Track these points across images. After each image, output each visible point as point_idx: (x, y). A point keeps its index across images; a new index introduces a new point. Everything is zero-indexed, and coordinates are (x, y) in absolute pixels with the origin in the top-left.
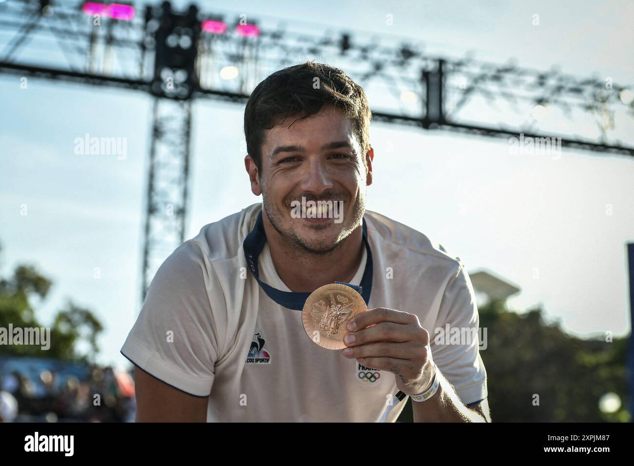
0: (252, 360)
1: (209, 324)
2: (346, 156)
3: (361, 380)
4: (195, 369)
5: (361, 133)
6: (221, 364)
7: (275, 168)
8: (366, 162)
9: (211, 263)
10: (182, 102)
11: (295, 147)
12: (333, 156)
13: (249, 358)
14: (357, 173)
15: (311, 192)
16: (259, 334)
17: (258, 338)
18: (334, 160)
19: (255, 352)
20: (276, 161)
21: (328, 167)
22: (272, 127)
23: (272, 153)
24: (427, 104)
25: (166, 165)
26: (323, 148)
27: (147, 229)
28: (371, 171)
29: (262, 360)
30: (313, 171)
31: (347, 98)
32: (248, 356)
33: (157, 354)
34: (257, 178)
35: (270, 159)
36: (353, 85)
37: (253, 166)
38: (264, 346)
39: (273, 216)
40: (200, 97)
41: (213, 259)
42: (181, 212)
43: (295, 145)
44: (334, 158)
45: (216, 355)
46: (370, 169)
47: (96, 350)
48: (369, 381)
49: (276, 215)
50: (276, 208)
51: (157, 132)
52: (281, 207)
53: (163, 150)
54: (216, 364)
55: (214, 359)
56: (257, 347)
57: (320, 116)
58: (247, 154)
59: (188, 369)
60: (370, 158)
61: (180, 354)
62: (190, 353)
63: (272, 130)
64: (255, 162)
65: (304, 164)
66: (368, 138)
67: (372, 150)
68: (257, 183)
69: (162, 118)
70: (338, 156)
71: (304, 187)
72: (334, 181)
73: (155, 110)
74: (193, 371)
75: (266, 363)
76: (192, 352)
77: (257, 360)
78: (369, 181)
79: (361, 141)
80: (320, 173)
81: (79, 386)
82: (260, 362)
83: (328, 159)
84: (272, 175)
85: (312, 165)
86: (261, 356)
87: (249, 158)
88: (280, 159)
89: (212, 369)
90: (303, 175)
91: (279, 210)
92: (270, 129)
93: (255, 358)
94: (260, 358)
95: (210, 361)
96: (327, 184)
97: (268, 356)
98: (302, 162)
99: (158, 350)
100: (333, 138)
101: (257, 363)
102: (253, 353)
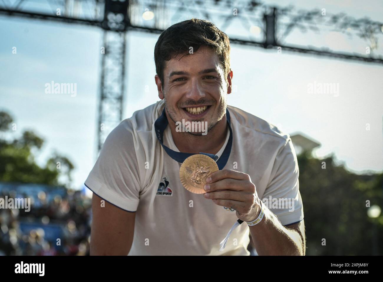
0: (160, 193)
1: (135, 169)
2: (214, 77)
3: (225, 209)
4: (127, 195)
5: (224, 63)
6: (143, 194)
7: (171, 84)
8: (227, 80)
9: (137, 133)
10: (120, 32)
11: (183, 72)
12: (206, 77)
13: (159, 192)
14: (220, 89)
15: (192, 99)
16: (165, 178)
17: (165, 180)
18: (207, 80)
19: (163, 189)
20: (172, 80)
21: (202, 84)
22: (170, 59)
23: (169, 75)
24: (266, 33)
25: (112, 70)
26: (200, 73)
27: (100, 108)
28: (231, 85)
29: (167, 194)
30: (193, 87)
31: (214, 43)
32: (158, 191)
33: (105, 185)
34: (161, 89)
35: (168, 78)
36: (220, 33)
37: (159, 82)
38: (168, 185)
39: (170, 113)
40: (131, 30)
41: (138, 131)
42: (121, 99)
43: (183, 71)
44: (207, 78)
45: (139, 187)
46: (230, 84)
47: (70, 180)
48: (230, 211)
49: (172, 112)
50: (172, 108)
51: (107, 51)
52: (174, 108)
53: (110, 62)
54: (140, 193)
55: (139, 189)
56: (164, 186)
57: (198, 53)
58: (156, 74)
59: (123, 194)
60: (230, 77)
61: (118, 186)
62: (124, 185)
63: (169, 61)
64: (160, 79)
65: (188, 82)
66: (229, 65)
67: (232, 72)
68: (161, 92)
69: (109, 43)
70: (209, 77)
71: (188, 96)
72: (207, 93)
73: (104, 38)
74: (126, 196)
75: (169, 195)
76: (125, 185)
77: (164, 193)
78: (229, 91)
79: (224, 67)
80: (198, 88)
81: (61, 201)
82: (166, 194)
83: (203, 79)
84: (169, 88)
85: (193, 83)
86: (167, 191)
87: (157, 76)
88: (173, 79)
89: (138, 195)
90: (187, 89)
91: (173, 110)
92: (168, 60)
93: (162, 192)
94: (166, 192)
95: (136, 190)
96: (202, 95)
97: (171, 191)
98: (187, 81)
99: (106, 183)
100: (206, 67)
101: (164, 195)
102: (161, 189)
